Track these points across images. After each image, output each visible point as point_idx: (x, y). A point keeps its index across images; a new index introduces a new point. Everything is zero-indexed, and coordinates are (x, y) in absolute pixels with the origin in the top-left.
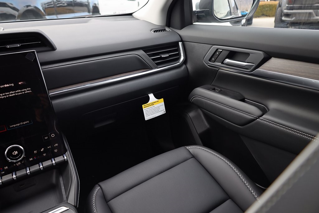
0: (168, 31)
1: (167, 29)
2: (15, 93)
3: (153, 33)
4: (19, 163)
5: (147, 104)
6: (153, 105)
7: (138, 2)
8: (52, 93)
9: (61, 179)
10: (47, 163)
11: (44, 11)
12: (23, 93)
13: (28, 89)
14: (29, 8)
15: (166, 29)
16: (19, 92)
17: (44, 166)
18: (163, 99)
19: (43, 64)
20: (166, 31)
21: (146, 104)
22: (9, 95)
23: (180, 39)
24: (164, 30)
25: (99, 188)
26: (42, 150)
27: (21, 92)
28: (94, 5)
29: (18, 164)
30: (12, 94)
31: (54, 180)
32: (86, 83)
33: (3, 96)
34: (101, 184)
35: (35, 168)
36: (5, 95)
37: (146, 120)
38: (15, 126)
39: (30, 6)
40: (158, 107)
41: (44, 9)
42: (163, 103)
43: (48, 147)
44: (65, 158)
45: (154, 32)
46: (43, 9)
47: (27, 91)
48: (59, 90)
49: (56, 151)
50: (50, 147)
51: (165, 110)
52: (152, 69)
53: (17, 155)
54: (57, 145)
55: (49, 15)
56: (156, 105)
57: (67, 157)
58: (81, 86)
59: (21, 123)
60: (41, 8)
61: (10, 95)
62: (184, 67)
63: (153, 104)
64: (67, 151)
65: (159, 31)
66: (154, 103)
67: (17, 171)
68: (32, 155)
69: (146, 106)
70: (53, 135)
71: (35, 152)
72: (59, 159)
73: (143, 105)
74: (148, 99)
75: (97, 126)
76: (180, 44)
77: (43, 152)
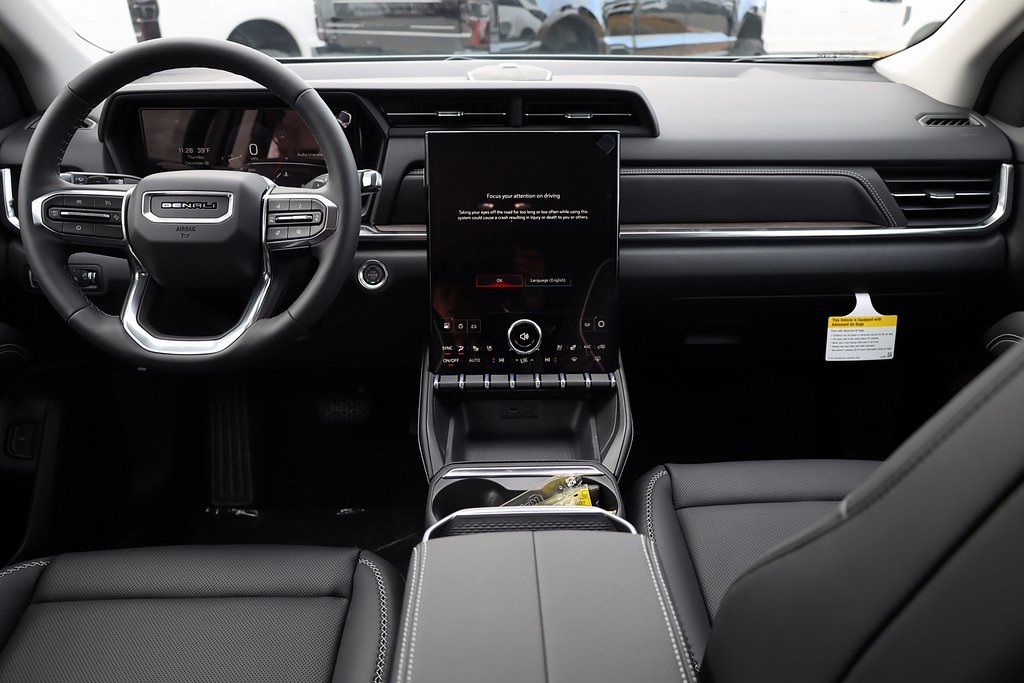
0: (974, 125)
1: (975, 120)
2: (557, 215)
3: (923, 124)
4: (525, 360)
5: (844, 317)
6: (861, 325)
7: (909, 10)
8: (625, 232)
9: (592, 422)
10: (575, 379)
11: (606, 21)
12: (572, 218)
13: (583, 211)
14: (567, 12)
15: (971, 119)
16: (565, 215)
17: (568, 381)
18: (896, 317)
19: (626, 164)
20: (968, 124)
21: (839, 318)
22: (546, 215)
23: (1009, 155)
24: (964, 121)
25: (665, 472)
26: (572, 348)
27: (569, 215)
28: (752, 11)
29: (523, 361)
30: (552, 215)
31: (574, 423)
32: (702, 226)
33: (536, 215)
34: (671, 467)
35: (551, 379)
36: (540, 215)
37: (827, 359)
38: (539, 281)
39: (569, 7)
40: (875, 337)
41: (606, 16)
42: (893, 329)
43: (585, 347)
44: (613, 380)
45: (928, 123)
46: (604, 17)
47: (581, 215)
48: (639, 228)
49: (597, 360)
50: (589, 346)
51: (892, 351)
52: (888, 226)
53: (527, 342)
54: (603, 347)
55: (615, 33)
56: (868, 329)
57: (617, 379)
58: (690, 230)
59: (552, 280)
60: (598, 14)
61: (549, 217)
62: (996, 240)
63: (861, 322)
64: (618, 368)
65: (945, 121)
66: (865, 320)
67: (519, 373)
68: (552, 353)
69: (841, 322)
70: (601, 324)
71: (558, 346)
72: (600, 379)
73: (831, 319)
74: (850, 305)
75: (692, 341)
76: (1006, 168)
77: (574, 353)
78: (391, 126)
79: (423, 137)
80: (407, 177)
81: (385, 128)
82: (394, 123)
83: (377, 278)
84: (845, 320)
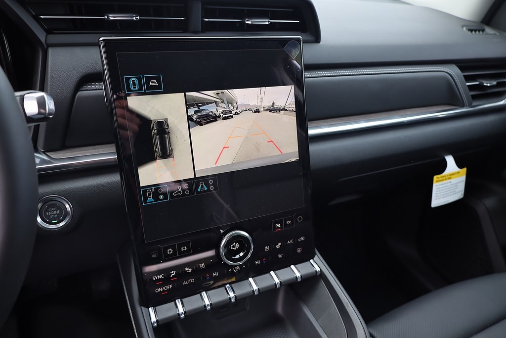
0: (490, 34)
1: (489, 30)
4: (237, 268)
5: (442, 175)
6: (450, 178)
17: (280, 278)
18: (465, 169)
21: (439, 176)
26: (277, 247)
29: (235, 270)
35: (266, 281)
37: (433, 206)
40: (456, 185)
43: (289, 242)
49: (299, 251)
50: (291, 241)
51: (463, 192)
52: (463, 107)
54: (302, 238)
63: (450, 176)
66: (453, 174)
68: (262, 255)
69: (440, 179)
70: (300, 219)
71: (266, 248)
73: (434, 177)
77: (280, 251)
78: (49, 32)
79: (97, 44)
80: (80, 94)
81: (41, 35)
82: (51, 28)
83: (59, 215)
84: (443, 177)
